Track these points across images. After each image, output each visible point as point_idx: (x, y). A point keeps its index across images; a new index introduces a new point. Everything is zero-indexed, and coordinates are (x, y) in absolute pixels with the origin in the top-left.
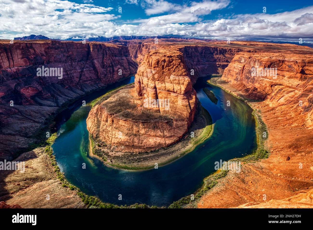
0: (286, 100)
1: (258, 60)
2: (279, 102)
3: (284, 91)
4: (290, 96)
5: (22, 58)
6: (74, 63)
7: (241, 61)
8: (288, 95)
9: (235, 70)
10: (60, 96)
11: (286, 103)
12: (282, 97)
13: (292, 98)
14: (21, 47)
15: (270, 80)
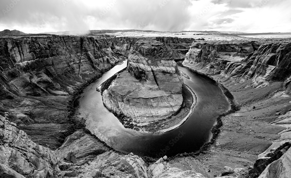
0: (236, 72)
1: (212, 45)
2: (232, 73)
3: (234, 66)
4: (238, 68)
5: (30, 52)
6: (72, 56)
7: (199, 47)
8: (237, 68)
9: (195, 54)
10: (69, 86)
11: (236, 74)
12: (233, 70)
13: (240, 69)
14: (28, 42)
15: (221, 59)
